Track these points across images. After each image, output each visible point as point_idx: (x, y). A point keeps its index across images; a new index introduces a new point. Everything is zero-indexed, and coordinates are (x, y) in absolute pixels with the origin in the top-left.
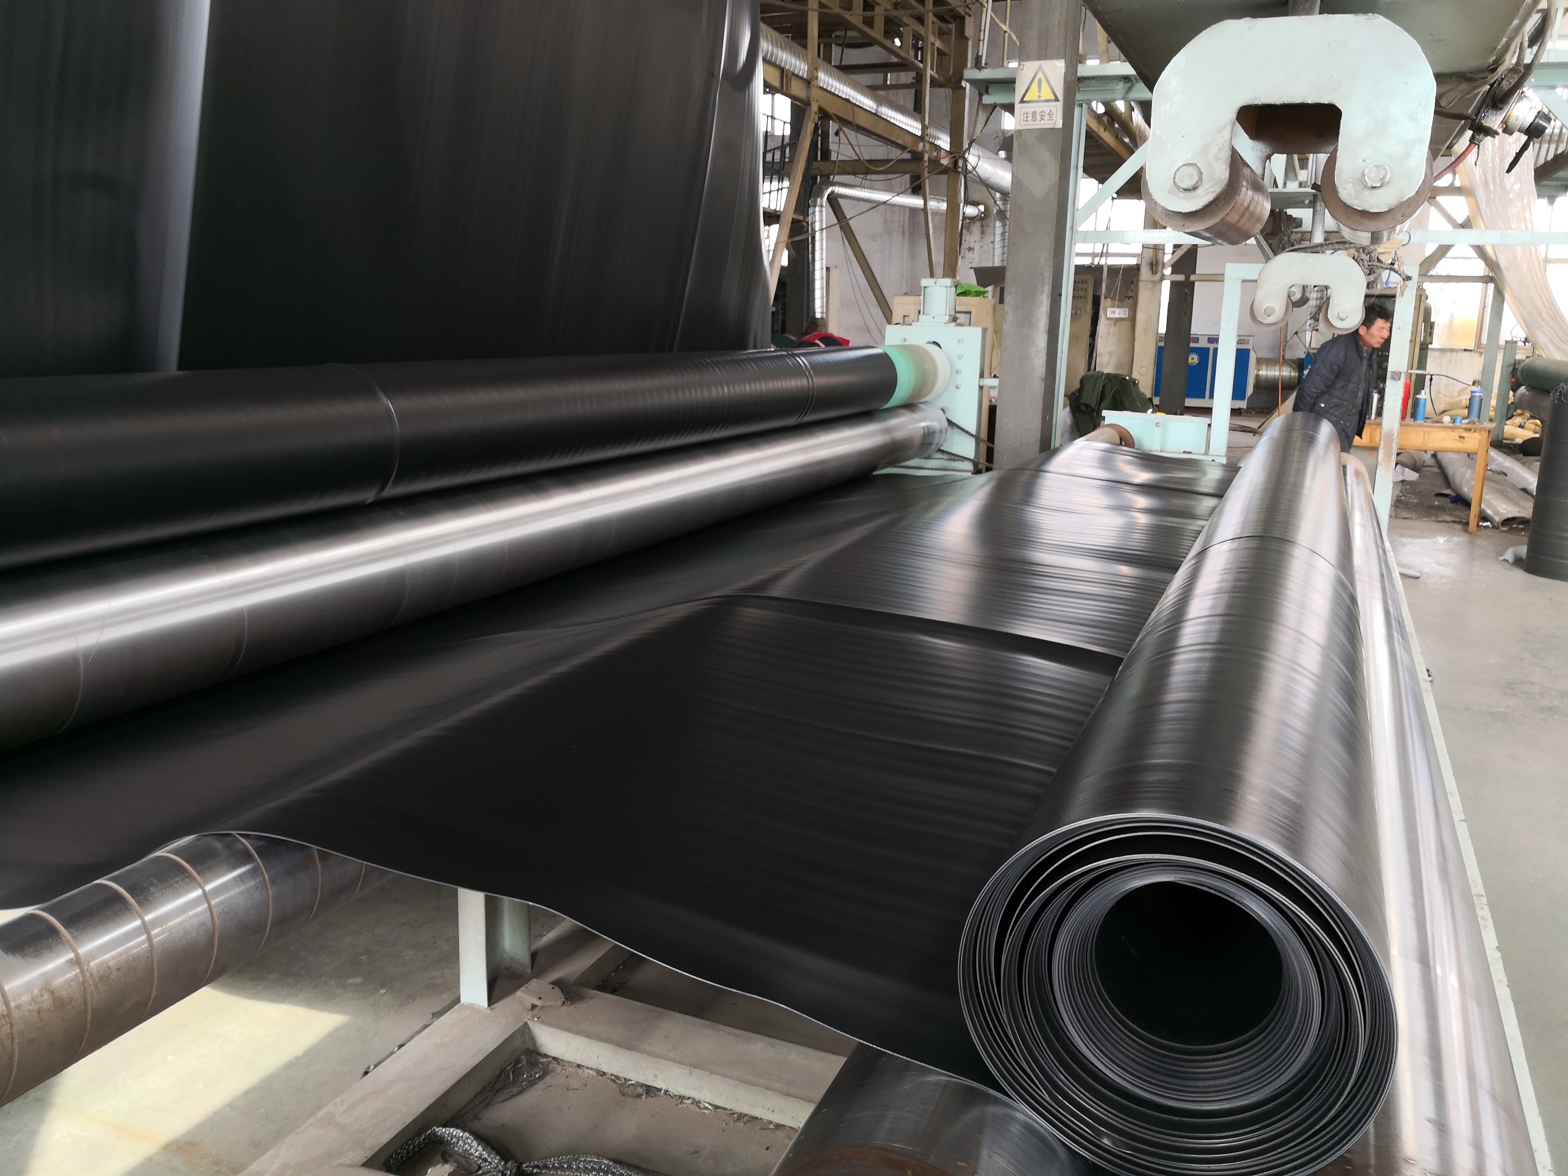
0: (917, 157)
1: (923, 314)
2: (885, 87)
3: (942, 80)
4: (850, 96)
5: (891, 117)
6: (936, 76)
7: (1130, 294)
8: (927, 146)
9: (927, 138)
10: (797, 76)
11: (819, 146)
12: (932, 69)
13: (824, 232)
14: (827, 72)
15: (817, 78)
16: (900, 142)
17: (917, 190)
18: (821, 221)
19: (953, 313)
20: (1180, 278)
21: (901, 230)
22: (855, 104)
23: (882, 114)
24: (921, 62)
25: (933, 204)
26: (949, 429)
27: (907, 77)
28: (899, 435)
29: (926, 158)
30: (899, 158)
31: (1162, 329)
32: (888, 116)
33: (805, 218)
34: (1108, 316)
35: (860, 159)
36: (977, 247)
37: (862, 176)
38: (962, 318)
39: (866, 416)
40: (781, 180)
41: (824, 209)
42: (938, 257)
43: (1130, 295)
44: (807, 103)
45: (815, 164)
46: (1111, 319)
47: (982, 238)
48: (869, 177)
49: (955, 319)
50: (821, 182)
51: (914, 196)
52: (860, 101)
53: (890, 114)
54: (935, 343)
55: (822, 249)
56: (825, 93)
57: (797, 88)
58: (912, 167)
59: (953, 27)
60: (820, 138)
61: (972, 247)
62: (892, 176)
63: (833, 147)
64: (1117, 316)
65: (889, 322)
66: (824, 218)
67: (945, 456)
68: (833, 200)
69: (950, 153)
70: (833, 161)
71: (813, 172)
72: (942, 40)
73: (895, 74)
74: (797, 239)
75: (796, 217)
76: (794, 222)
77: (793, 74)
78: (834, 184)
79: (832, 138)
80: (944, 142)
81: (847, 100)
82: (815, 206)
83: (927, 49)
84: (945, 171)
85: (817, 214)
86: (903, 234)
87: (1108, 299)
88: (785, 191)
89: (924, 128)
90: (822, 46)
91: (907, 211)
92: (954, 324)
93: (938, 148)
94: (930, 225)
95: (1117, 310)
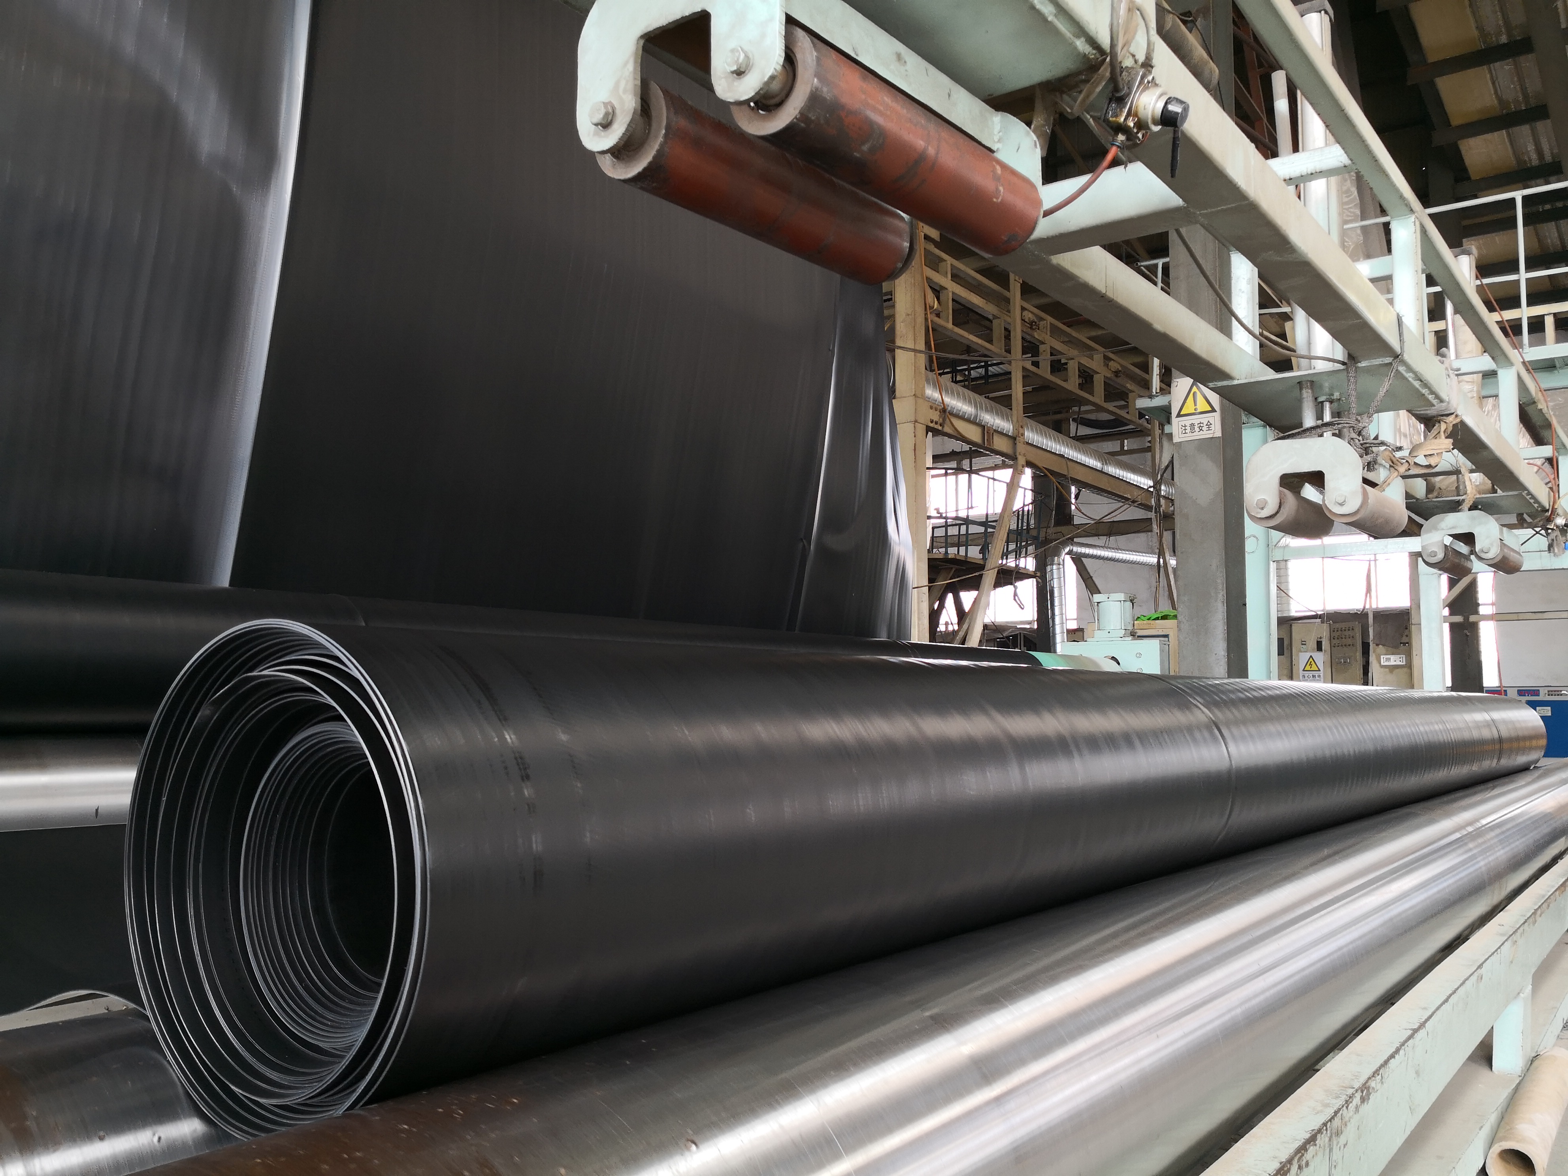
1: (1099, 630)
2: (1122, 452)
4: (1065, 453)
5: (1118, 475)
7: (1404, 639)
10: (1001, 433)
15: (1023, 435)
19: (1129, 627)
20: (1458, 619)
22: (1071, 460)
23: (1108, 471)
32: (1115, 473)
34: (1382, 664)
43: (1406, 641)
44: (1013, 457)
46: (1385, 667)
48: (1113, 538)
49: (1132, 634)
50: (1060, 543)
52: (1079, 459)
53: (1118, 472)
54: (1113, 658)
56: (1035, 449)
57: (1002, 444)
63: (1074, 511)
64: (1392, 663)
70: (1076, 525)
77: (996, 431)
78: (1075, 545)
81: (1061, 456)
82: (1052, 564)
85: (1055, 572)
87: (1380, 646)
92: (1131, 638)
95: (1392, 657)
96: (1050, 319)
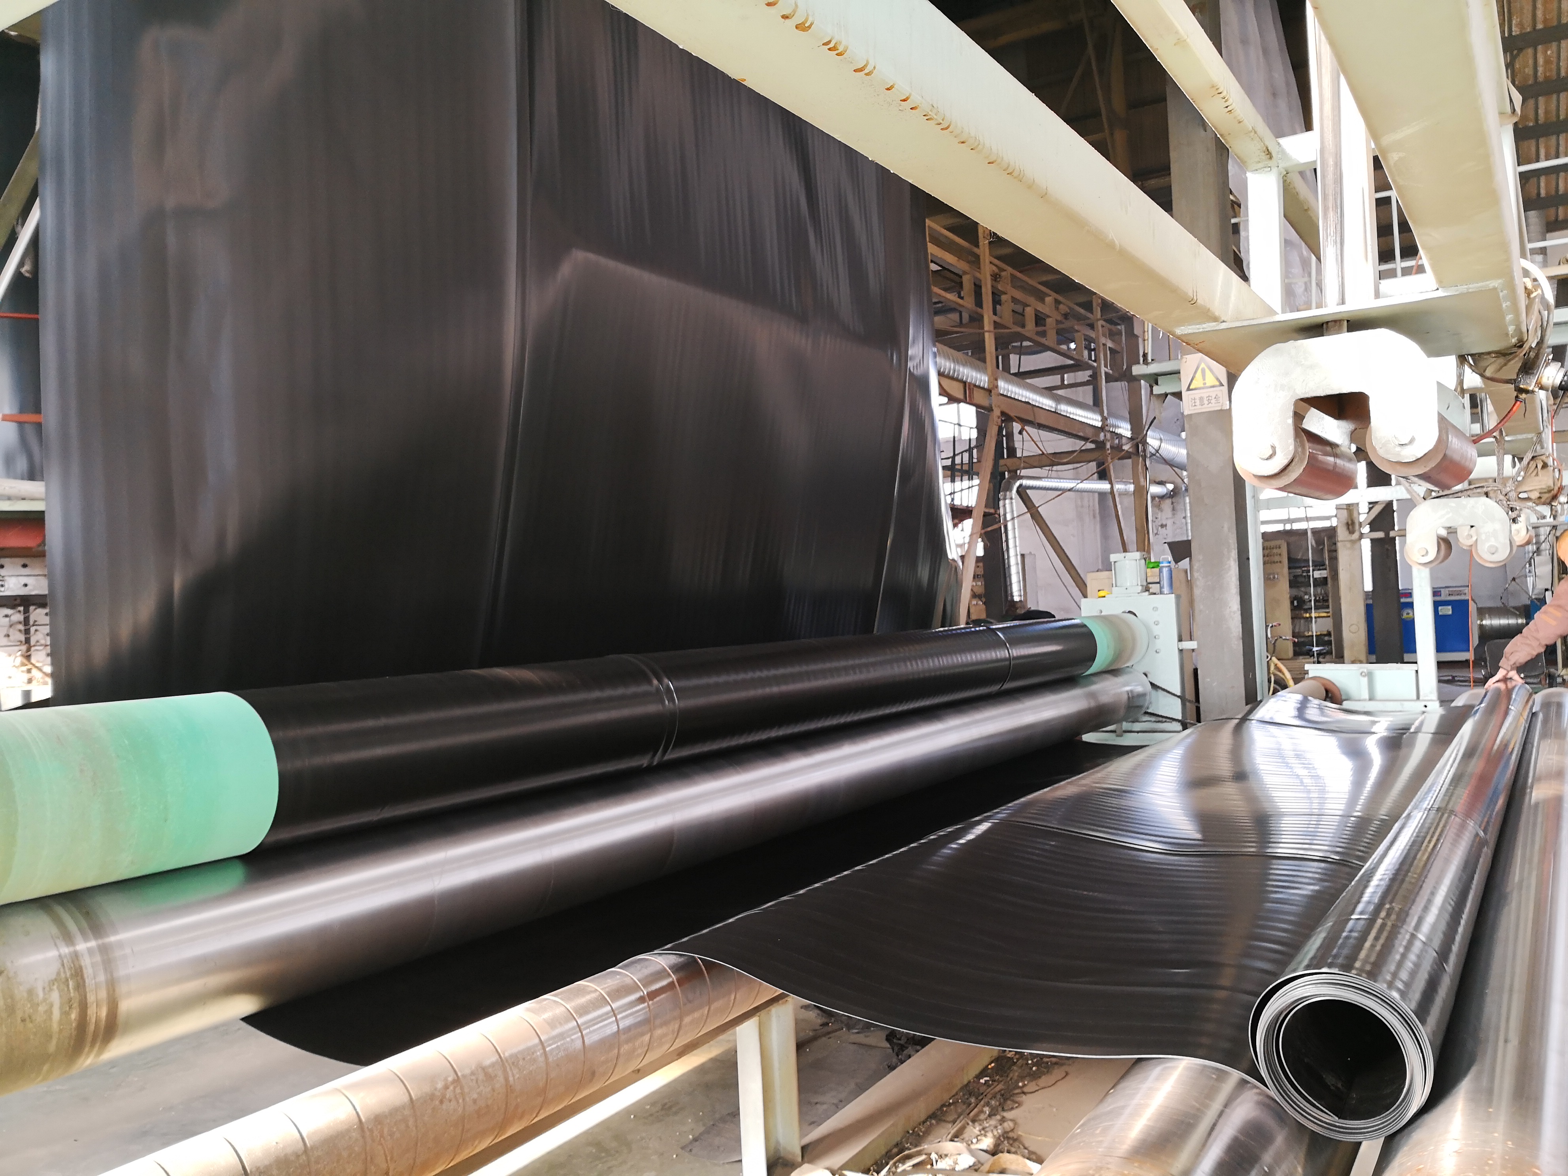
0: (1100, 445)
1: (1116, 586)
2: (1063, 386)
3: (1116, 375)
4: (1029, 399)
5: (1070, 413)
6: (1111, 372)
8: (1108, 435)
9: (1107, 428)
10: (979, 387)
11: (1005, 446)
12: (1106, 366)
13: (1016, 521)
14: (1007, 381)
15: (997, 387)
16: (1081, 434)
17: (1103, 475)
18: (1012, 512)
19: (1145, 584)
20: (1380, 535)
21: (1091, 514)
22: (1035, 406)
23: (1061, 410)
24: (1095, 361)
25: (1118, 487)
26: (1154, 692)
27: (1083, 376)
28: (1105, 699)
29: (1108, 446)
30: (1083, 448)
31: (1368, 586)
32: (1067, 412)
33: (996, 511)
35: (1043, 453)
36: (1169, 523)
37: (1048, 468)
38: (1154, 588)
39: (1069, 682)
40: (970, 479)
41: (1014, 501)
42: (1130, 535)
44: (990, 409)
45: (1002, 462)
47: (1174, 514)
48: (1055, 468)
49: (1147, 589)
50: (1010, 478)
51: (1101, 482)
52: (1039, 403)
53: (1069, 411)
54: (1130, 612)
55: (1015, 537)
56: (1006, 399)
57: (979, 397)
58: (1096, 455)
59: (1122, 328)
60: (1004, 438)
61: (1164, 523)
62: (1078, 465)
63: (1018, 445)
65: (1085, 596)
66: (1015, 509)
67: (1153, 719)
68: (1022, 492)
69: (1132, 439)
70: (1019, 458)
71: (1001, 469)
72: (1113, 341)
73: (1072, 374)
74: (989, 529)
75: (987, 510)
76: (985, 515)
77: (975, 386)
78: (1021, 478)
79: (1017, 437)
80: (1125, 430)
81: (1028, 403)
82: (1005, 499)
83: (1099, 349)
84: (1128, 455)
85: (1008, 506)
86: (1094, 517)
88: (976, 489)
89: (1104, 419)
90: (1000, 357)
91: (1096, 495)
92: (1147, 593)
93: (1120, 436)
94: (1119, 507)
96: (1010, 270)
